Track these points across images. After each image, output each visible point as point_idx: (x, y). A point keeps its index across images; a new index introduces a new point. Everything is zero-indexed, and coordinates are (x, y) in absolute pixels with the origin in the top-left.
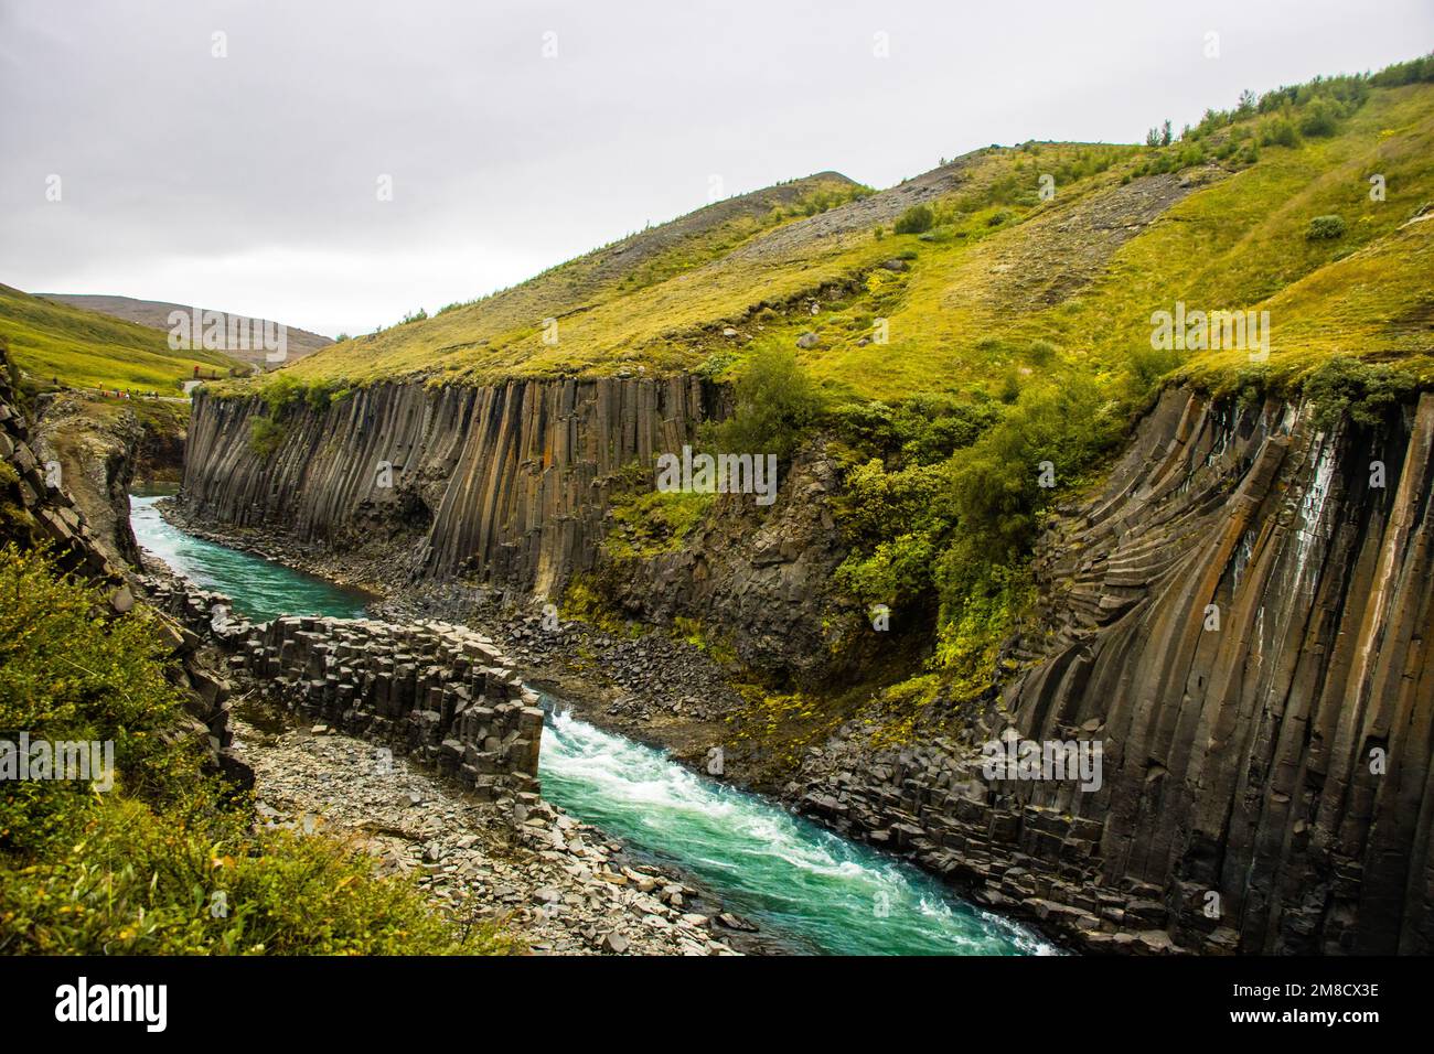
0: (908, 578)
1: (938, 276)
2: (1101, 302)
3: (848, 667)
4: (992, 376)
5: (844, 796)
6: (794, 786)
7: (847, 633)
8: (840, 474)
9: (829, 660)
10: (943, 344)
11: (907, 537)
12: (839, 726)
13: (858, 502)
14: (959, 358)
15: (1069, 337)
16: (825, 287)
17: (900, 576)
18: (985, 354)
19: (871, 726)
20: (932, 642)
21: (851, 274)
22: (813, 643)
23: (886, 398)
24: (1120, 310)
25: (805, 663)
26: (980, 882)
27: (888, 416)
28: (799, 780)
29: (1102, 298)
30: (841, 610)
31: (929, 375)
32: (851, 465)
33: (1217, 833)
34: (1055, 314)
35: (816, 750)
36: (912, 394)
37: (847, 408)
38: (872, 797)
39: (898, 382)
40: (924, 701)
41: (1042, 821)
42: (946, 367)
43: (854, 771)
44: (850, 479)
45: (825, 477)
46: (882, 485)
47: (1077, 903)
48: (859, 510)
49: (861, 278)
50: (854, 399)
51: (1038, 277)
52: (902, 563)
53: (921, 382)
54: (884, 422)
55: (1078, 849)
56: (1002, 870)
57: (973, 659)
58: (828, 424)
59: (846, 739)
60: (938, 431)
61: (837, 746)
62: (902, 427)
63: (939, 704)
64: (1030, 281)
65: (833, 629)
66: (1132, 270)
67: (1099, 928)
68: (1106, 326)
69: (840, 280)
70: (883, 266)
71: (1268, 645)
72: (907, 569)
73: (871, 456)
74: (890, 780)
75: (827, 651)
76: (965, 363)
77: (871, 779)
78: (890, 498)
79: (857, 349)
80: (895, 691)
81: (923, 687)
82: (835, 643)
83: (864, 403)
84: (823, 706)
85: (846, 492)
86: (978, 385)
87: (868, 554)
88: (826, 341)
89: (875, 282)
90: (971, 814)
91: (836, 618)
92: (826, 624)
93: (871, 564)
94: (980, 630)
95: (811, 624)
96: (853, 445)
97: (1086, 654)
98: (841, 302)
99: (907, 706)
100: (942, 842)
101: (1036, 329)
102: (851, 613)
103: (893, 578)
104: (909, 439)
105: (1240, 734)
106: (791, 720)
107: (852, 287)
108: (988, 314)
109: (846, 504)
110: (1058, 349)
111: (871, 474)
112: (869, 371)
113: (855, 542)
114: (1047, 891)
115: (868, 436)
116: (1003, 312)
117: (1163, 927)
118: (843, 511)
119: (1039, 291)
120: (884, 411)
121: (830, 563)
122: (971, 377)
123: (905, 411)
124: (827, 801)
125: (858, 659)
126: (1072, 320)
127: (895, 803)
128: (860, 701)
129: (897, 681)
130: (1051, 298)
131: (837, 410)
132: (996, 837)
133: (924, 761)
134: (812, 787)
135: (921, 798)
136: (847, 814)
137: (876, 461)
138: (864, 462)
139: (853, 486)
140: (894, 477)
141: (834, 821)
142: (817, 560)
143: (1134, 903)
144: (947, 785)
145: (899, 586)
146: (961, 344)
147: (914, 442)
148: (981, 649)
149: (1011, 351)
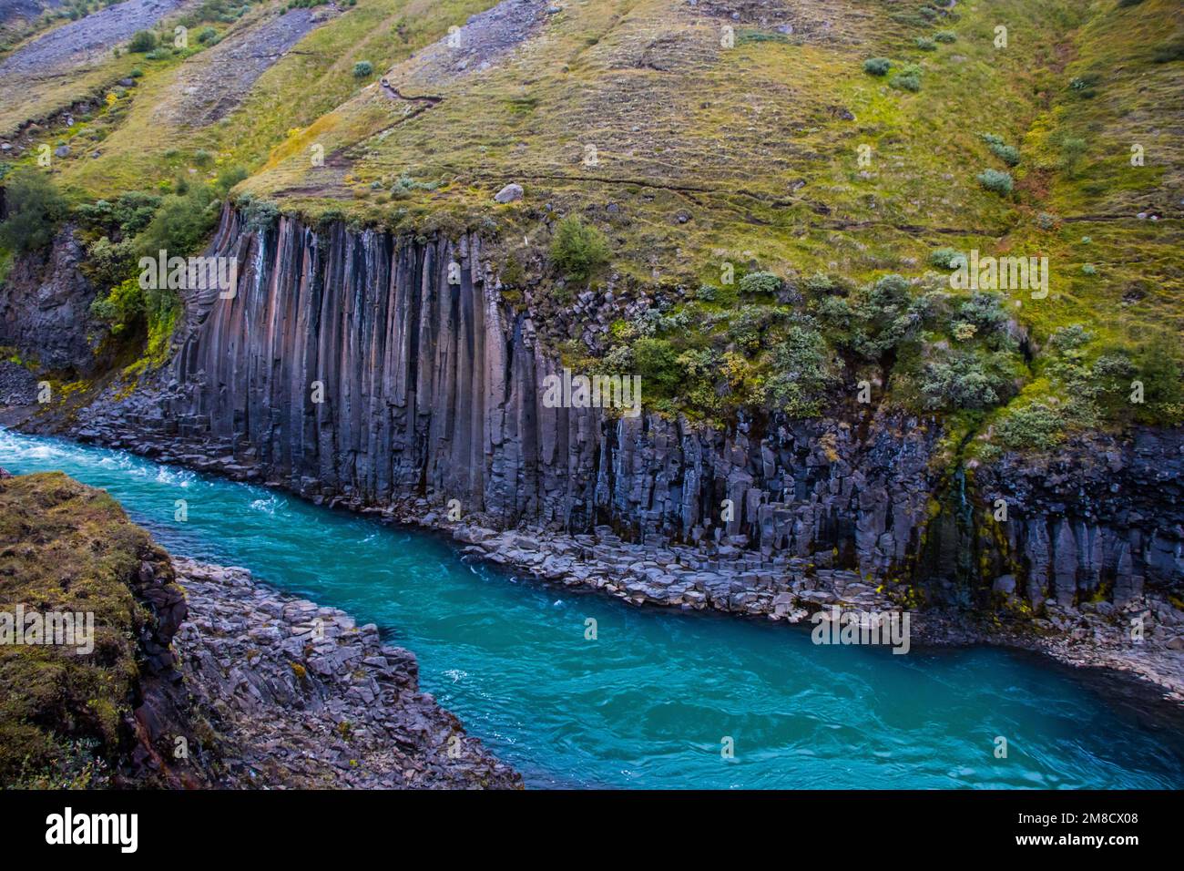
0: (131, 305)
1: (152, 95)
2: (243, 117)
3: (105, 361)
4: (173, 176)
5: (98, 429)
6: (74, 429)
7: (102, 341)
8: (83, 248)
9: (94, 358)
10: (144, 155)
11: (127, 282)
12: (99, 394)
13: (97, 265)
14: (153, 166)
15: (221, 144)
16: (75, 104)
17: (126, 304)
18: (170, 161)
19: (115, 391)
20: (145, 340)
21: (95, 92)
22: (84, 349)
23: (108, 197)
24: (254, 123)
25: (82, 362)
26: (159, 453)
27: (109, 209)
28: (77, 426)
29: (244, 115)
30: (97, 329)
31: (135, 178)
32: (89, 242)
33: (243, 409)
34: (215, 128)
35: (85, 409)
36: (124, 193)
37: (82, 207)
38: (112, 426)
39: (117, 185)
40: (141, 372)
41: (185, 421)
42: (146, 171)
43: (104, 415)
44: (89, 251)
45: (74, 251)
46: (108, 253)
47: (199, 452)
48: (98, 269)
49: (102, 95)
50: (87, 200)
51: (210, 98)
52: (126, 297)
53: (130, 184)
54: (106, 213)
55: (201, 429)
56: (169, 446)
57: (161, 347)
58: (74, 218)
59: (102, 400)
60: (139, 216)
61: (97, 404)
62: (118, 214)
63: (147, 373)
64: (206, 102)
65: (94, 340)
66: (264, 94)
67: (207, 461)
68: (244, 134)
69: (86, 98)
70: (118, 83)
71: (250, 326)
72: (129, 300)
73: (102, 235)
74: (121, 416)
75: (92, 353)
76: (157, 168)
77: (112, 417)
78: (115, 259)
79: (93, 160)
80: (128, 370)
81: (141, 365)
82: (96, 348)
83: (93, 202)
84: (92, 386)
85: (89, 259)
86: (165, 182)
87: (107, 295)
88: (75, 151)
89: (112, 98)
90: (157, 424)
91: (95, 333)
92: (89, 338)
93: (109, 300)
94: (165, 330)
95: (81, 339)
96: (89, 229)
97: (194, 338)
98: (88, 115)
99: (133, 376)
100: (143, 440)
101: (202, 140)
102: (103, 330)
103: (122, 306)
104: (123, 222)
105: (245, 366)
106: (76, 396)
107: (95, 102)
108: (176, 129)
109: (89, 266)
110: (214, 153)
111: (102, 247)
112: (98, 177)
113: (98, 288)
114: (188, 450)
115: (98, 223)
116: (185, 127)
117: (231, 454)
118: (88, 271)
119: (209, 111)
120: (106, 206)
121: (87, 302)
122: (160, 177)
123: (119, 204)
124: (90, 433)
125: (109, 355)
126: (224, 132)
127: (123, 427)
128: (110, 379)
129: (130, 365)
130: (215, 116)
131: (77, 208)
132: (167, 432)
133: (136, 403)
134: (83, 428)
135: (135, 421)
136: (100, 437)
137: (103, 238)
138: (97, 239)
139: (92, 254)
140: (115, 247)
141: (94, 442)
142: (78, 301)
143: (220, 447)
144: (147, 413)
145: (127, 311)
146: (156, 154)
147: (126, 224)
148: (164, 340)
149: (185, 157)
